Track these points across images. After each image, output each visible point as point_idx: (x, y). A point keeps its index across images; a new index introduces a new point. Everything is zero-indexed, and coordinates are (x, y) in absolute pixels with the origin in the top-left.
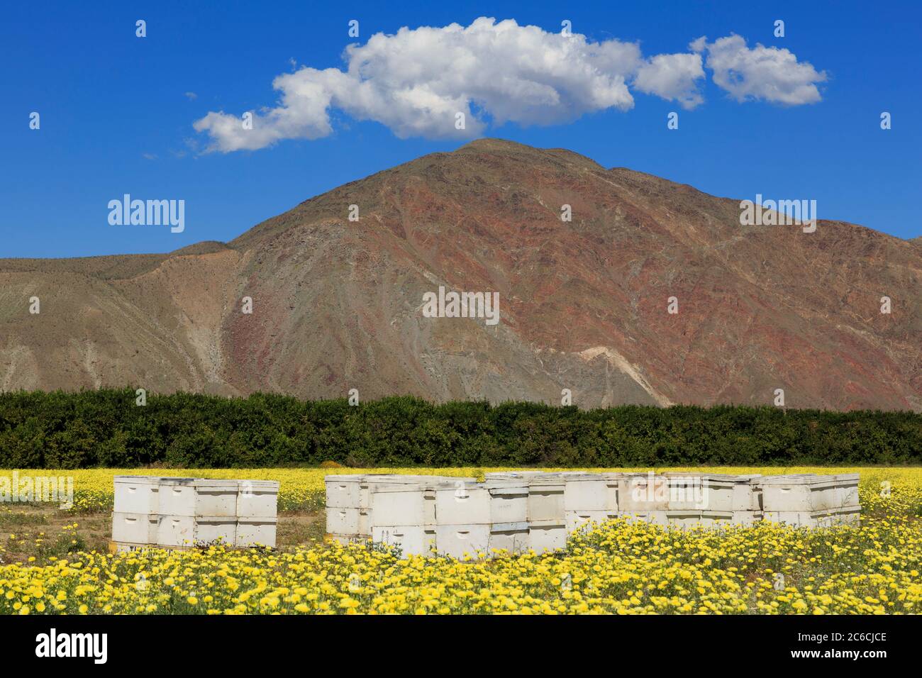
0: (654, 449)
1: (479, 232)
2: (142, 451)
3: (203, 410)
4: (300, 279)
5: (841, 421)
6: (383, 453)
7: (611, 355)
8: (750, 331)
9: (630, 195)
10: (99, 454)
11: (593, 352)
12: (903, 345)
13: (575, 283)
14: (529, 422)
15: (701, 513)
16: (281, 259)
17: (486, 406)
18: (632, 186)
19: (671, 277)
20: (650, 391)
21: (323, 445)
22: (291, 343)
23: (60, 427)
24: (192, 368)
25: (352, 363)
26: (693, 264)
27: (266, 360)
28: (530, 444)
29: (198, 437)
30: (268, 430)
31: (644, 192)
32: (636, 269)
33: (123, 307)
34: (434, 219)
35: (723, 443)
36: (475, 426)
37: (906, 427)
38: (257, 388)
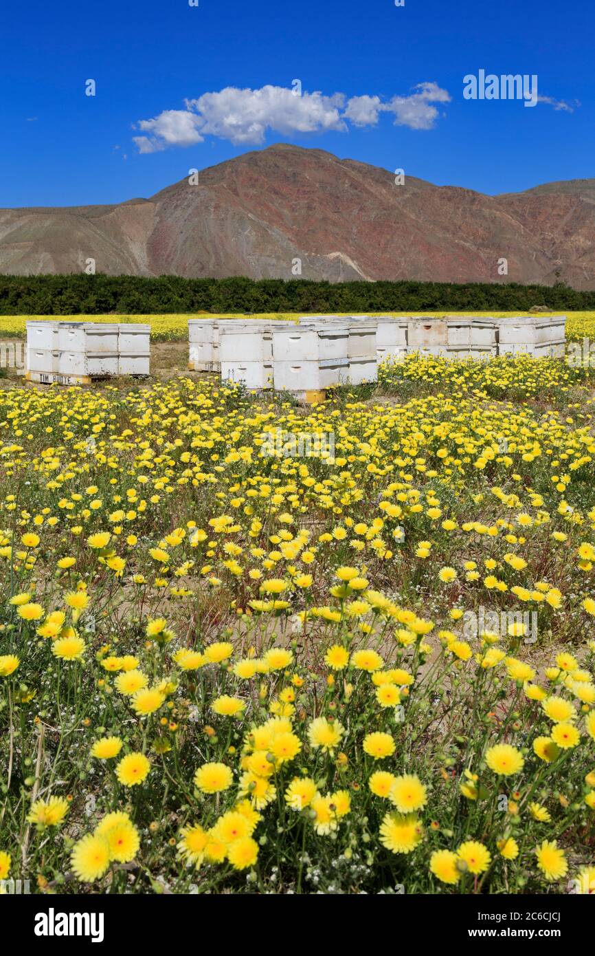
0: (367, 304)
1: (276, 193)
2: (103, 305)
3: (135, 284)
4: (186, 218)
5: (462, 289)
6: (229, 306)
7: (343, 256)
8: (412, 244)
9: (353, 173)
10: (82, 307)
11: (334, 255)
12: (488, 251)
13: (325, 219)
14: (303, 290)
15: (470, 347)
16: (176, 207)
17: (281, 282)
18: (354, 168)
19: (373, 216)
20: (362, 274)
21: (198, 302)
22: (182, 251)
23: (60, 293)
24: (132, 264)
25: (213, 260)
26: (385, 209)
27: (169, 260)
28: (305, 301)
29: (132, 298)
30: (169, 294)
31: (360, 172)
32: (355, 212)
33: (96, 233)
34: (253, 186)
35: (403, 300)
36: (276, 292)
37: (495, 291)
38: (164, 272)
